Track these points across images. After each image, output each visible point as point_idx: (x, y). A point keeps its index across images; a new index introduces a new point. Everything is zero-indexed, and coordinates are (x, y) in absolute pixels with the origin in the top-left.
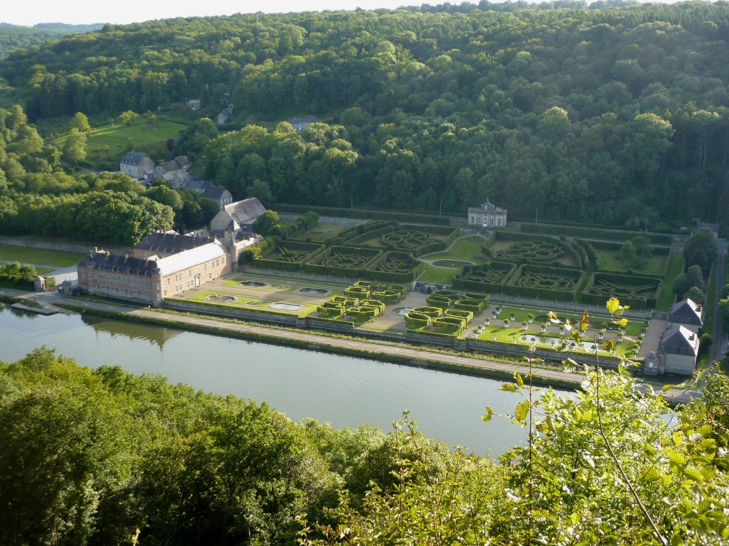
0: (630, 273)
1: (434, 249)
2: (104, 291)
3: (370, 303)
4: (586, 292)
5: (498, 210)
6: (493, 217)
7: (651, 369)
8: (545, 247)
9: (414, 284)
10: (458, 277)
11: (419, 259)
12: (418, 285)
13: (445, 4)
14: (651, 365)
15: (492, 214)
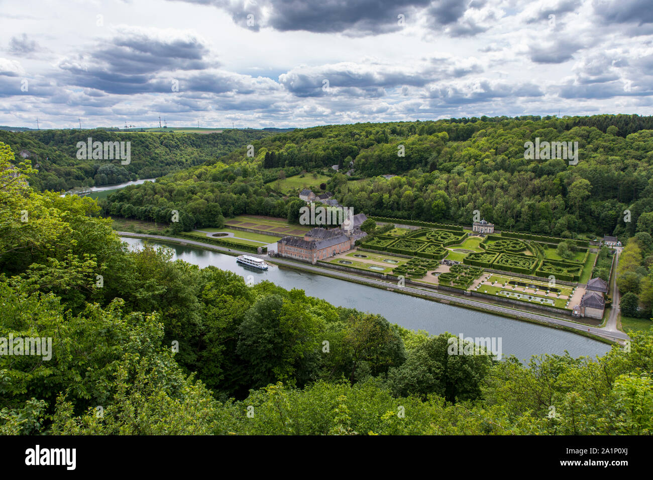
0: (563, 261)
1: (454, 243)
2: (290, 255)
3: (420, 269)
4: (537, 270)
5: (490, 224)
6: (486, 228)
7: (576, 315)
8: (514, 243)
9: (443, 260)
10: (467, 258)
11: (445, 248)
12: (445, 261)
13: (463, 118)
14: (576, 312)
15: (486, 226)
